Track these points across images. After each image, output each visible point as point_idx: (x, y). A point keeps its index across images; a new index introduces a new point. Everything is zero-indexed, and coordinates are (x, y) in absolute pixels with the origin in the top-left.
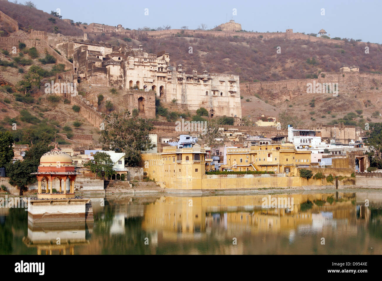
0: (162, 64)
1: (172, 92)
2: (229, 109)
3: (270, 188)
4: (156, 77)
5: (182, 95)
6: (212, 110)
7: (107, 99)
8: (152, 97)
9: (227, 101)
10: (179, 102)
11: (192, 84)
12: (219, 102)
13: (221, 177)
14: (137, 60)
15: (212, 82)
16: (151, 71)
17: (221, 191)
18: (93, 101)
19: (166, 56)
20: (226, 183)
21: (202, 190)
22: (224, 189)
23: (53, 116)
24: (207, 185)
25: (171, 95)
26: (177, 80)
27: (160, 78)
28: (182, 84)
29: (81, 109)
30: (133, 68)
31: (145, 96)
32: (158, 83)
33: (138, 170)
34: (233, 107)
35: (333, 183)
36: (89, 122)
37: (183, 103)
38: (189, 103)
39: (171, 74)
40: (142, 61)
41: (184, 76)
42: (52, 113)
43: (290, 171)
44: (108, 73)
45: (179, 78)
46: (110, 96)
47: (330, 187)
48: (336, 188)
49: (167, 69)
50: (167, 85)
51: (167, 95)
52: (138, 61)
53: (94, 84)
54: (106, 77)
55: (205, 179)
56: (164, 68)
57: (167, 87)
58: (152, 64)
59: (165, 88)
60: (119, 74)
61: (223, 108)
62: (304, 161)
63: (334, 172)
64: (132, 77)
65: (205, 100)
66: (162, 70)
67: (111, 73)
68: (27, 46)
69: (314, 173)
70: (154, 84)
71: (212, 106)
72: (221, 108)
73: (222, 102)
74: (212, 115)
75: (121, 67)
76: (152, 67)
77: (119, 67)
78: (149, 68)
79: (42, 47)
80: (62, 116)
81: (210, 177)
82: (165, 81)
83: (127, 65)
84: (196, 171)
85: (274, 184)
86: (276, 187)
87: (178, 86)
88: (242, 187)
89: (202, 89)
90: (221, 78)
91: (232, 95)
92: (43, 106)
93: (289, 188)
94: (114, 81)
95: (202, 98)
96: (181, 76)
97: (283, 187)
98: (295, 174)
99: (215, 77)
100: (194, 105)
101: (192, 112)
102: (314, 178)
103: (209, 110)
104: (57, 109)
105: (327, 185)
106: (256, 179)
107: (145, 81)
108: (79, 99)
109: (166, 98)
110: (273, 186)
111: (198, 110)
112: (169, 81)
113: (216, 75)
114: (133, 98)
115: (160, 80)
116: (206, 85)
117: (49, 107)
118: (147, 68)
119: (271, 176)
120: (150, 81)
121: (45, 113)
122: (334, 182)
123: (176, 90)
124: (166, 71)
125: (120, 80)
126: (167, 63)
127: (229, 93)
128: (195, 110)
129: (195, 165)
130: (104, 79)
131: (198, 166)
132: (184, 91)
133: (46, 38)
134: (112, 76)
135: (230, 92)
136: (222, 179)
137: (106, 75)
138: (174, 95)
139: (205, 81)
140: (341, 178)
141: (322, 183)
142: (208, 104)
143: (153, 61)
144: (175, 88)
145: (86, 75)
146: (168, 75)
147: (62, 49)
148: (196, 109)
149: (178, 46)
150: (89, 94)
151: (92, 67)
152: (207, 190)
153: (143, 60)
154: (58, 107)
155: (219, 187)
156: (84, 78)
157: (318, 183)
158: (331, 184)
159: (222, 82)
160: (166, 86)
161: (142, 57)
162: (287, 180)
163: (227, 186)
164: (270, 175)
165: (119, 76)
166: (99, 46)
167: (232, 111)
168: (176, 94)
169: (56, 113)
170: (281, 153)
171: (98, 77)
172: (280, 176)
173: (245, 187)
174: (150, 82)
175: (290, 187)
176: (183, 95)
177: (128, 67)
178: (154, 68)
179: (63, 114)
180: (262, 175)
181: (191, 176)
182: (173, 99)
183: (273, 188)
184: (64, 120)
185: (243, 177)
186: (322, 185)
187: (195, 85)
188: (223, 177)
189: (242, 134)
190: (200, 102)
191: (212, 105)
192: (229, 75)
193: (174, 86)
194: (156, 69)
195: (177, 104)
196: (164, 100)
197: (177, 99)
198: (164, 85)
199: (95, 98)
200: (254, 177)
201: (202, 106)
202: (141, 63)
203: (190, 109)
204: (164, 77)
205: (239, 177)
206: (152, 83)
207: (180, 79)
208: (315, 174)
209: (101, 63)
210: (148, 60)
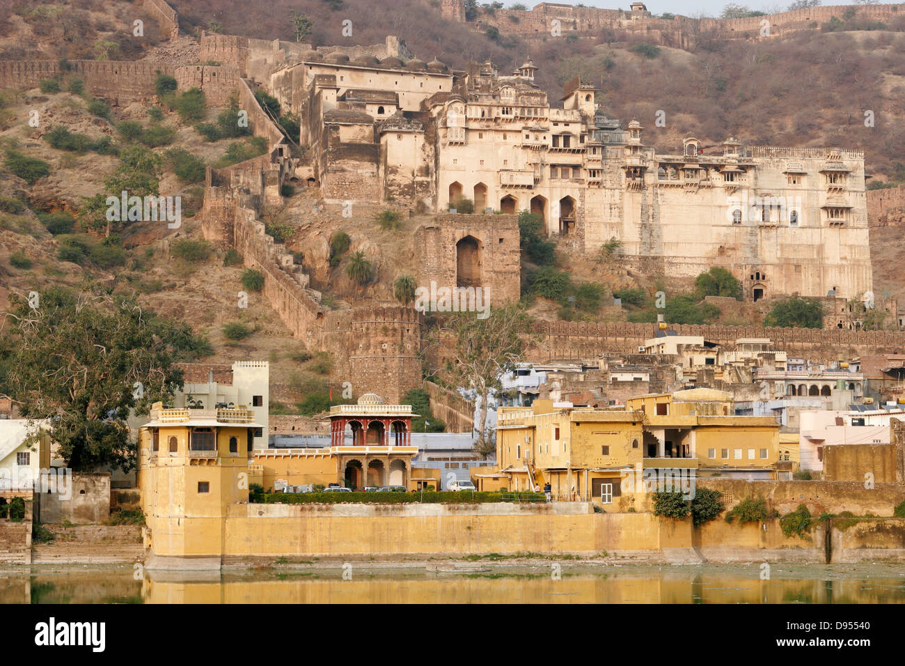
0: (567, 124)
1: (605, 216)
2: (821, 268)
3: (519, 556)
4: (547, 170)
5: (644, 226)
6: (758, 276)
7: (361, 247)
8: (507, 235)
9: (817, 242)
10: (632, 250)
11: (678, 186)
12: (783, 247)
13: (308, 514)
14: (475, 112)
15: (756, 178)
16: (525, 147)
17: (301, 562)
18: (314, 253)
19: (584, 95)
20: (326, 534)
21: (223, 559)
22: (317, 554)
23: (175, 306)
24: (248, 540)
25: (602, 225)
26: (624, 175)
27: (559, 170)
28: (640, 187)
29: (266, 281)
30: (463, 140)
31: (482, 232)
32: (551, 188)
33: (90, 486)
34: (838, 261)
35: (810, 540)
36: (283, 324)
37: (647, 254)
38: (668, 252)
39: (599, 156)
40: (493, 116)
41: (652, 159)
42: (176, 296)
43: (617, 492)
44: (382, 159)
45: (630, 168)
46: (370, 236)
47: (796, 553)
48: (823, 557)
49: (586, 138)
50: (587, 193)
51: (586, 227)
52: (479, 116)
53: (333, 197)
54: (375, 176)
55: (239, 520)
56: (575, 136)
57: (587, 199)
58: (531, 124)
59: (578, 204)
60: (419, 163)
61: (798, 267)
62: (745, 454)
63: (821, 496)
64: (458, 169)
65: (731, 242)
66: (566, 143)
67: (391, 162)
68: (180, 86)
69: (732, 502)
70: (540, 191)
71: (755, 262)
72: (792, 267)
73: (796, 247)
74: (758, 294)
75: (427, 138)
76: (532, 135)
77: (421, 139)
78: (520, 139)
79: (223, 88)
80: (204, 305)
81: (261, 513)
82: (580, 181)
83: (441, 132)
84: (200, 490)
85: (537, 538)
86: (544, 549)
87: (627, 195)
88: (396, 551)
89: (719, 202)
90: (793, 162)
91: (835, 220)
92: (154, 273)
93: (606, 555)
94: (399, 185)
95: (719, 234)
96: (635, 162)
97: (574, 553)
98: (638, 505)
99: (767, 159)
100: (688, 260)
101: (681, 283)
102: (730, 520)
103: (742, 275)
104: (194, 282)
105: (783, 547)
106: (456, 519)
107: (506, 181)
108: (261, 250)
109: (582, 237)
110: (532, 549)
111: (702, 276)
112: (592, 179)
113: (773, 151)
114: (438, 240)
115: (562, 177)
116: (733, 190)
117: (171, 278)
118: (513, 139)
119: (522, 508)
120: (521, 183)
121: (153, 295)
122: (818, 535)
123: (621, 209)
124: (580, 146)
125: (421, 184)
126: (584, 119)
127: (824, 215)
128: (691, 277)
129: (198, 468)
130: (370, 181)
131: (211, 474)
132: (651, 212)
133: (243, 57)
134: (394, 171)
135: (825, 208)
136: (309, 521)
137: (378, 168)
138: (612, 226)
139: (730, 176)
140: (848, 520)
141: (764, 539)
142: (743, 254)
143: (533, 115)
144: (618, 201)
145: (316, 171)
146: (591, 160)
147: (283, 89)
148: (695, 272)
149: (816, 63)
150: (306, 230)
151: (329, 143)
152: (246, 559)
153: (497, 112)
154: (197, 277)
155: (298, 549)
156: (311, 179)
157: (749, 537)
158: (803, 543)
159: (795, 176)
160: (582, 196)
161: (494, 102)
162: (594, 526)
163: (330, 544)
164: (518, 506)
165: (421, 170)
166: (402, 74)
167: (832, 279)
168: (622, 224)
169: (186, 297)
170: (578, 424)
171: (348, 175)
172: (566, 512)
173: (409, 551)
174: (523, 186)
175: (610, 552)
176: (646, 227)
177: (445, 136)
178: (537, 139)
179: (208, 297)
180: (486, 506)
181: (182, 508)
182: (609, 238)
183: (530, 556)
184: (206, 320)
185: (402, 514)
186: (762, 545)
187: (689, 188)
188: (317, 513)
189: (759, 355)
190: (710, 249)
191: (755, 257)
192: (824, 151)
193: (613, 196)
194: (544, 142)
195: (621, 256)
196: (576, 246)
197: (624, 240)
198: (575, 195)
199: (320, 245)
200: (448, 513)
201: (719, 262)
202: (492, 125)
203: (670, 272)
204: (576, 167)
205: (384, 514)
206: (529, 187)
207: (636, 172)
208: (737, 502)
209: (371, 128)
210: (516, 112)
